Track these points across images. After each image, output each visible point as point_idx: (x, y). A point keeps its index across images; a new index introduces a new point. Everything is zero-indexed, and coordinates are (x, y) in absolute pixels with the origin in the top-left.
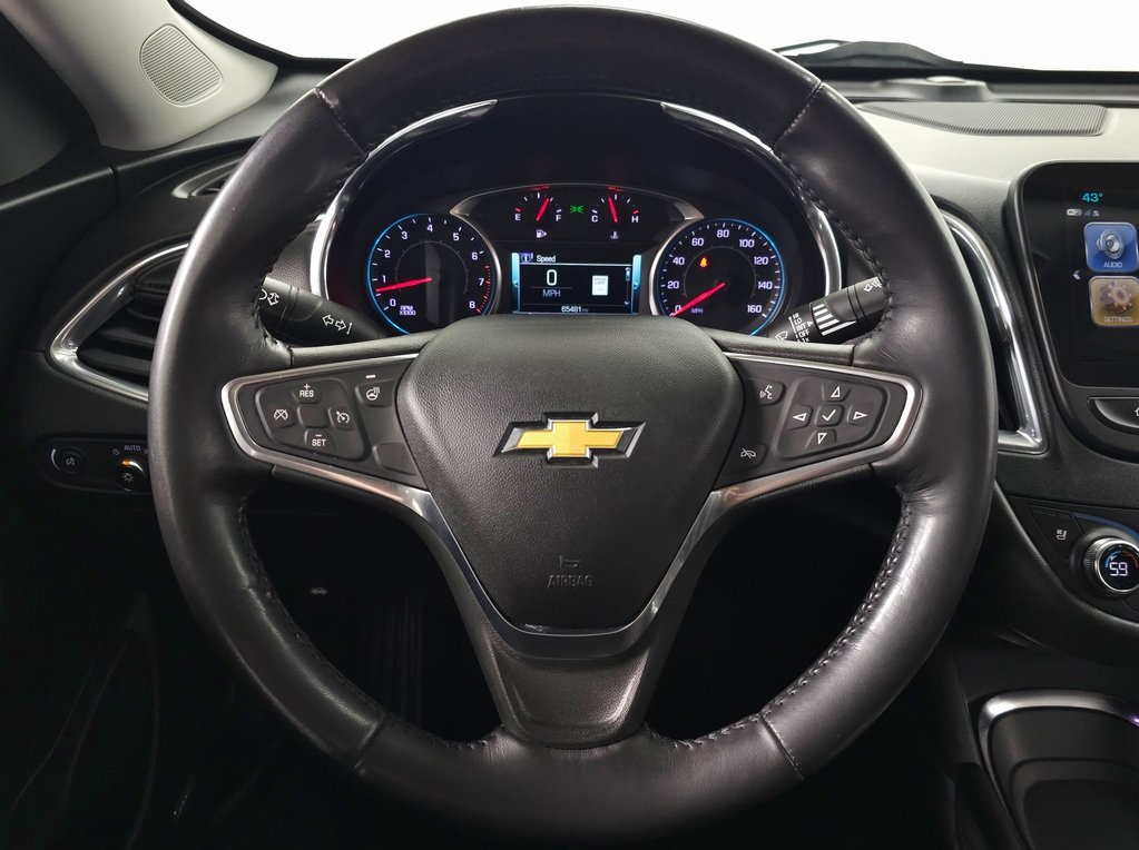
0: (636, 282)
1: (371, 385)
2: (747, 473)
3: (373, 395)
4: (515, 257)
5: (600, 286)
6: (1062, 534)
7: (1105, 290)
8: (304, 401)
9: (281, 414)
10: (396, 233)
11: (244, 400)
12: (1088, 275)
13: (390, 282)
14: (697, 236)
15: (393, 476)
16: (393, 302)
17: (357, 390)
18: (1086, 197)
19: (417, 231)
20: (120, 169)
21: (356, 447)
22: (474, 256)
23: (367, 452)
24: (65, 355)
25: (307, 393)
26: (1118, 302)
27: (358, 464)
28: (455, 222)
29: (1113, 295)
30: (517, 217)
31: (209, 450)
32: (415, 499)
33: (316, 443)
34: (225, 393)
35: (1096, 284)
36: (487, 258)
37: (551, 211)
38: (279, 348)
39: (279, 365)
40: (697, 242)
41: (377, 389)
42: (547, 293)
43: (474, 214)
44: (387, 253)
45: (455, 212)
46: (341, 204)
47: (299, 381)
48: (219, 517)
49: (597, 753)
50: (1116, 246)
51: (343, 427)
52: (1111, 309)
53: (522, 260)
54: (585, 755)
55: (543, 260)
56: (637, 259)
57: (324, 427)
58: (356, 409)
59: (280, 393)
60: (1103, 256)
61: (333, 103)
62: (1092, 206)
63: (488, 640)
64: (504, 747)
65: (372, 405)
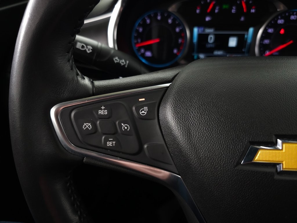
0: (249, 41)
1: (142, 105)
3: (144, 112)
4: (196, 30)
5: (233, 42)
8: (102, 117)
9: (87, 126)
10: (144, 21)
13: (142, 41)
14: (281, 19)
15: (157, 164)
16: (142, 51)
17: (134, 108)
19: (154, 19)
21: (134, 145)
22: (177, 30)
23: (141, 149)
25: (103, 112)
27: (136, 156)
28: (170, 15)
30: (198, 11)
33: (109, 144)
34: (53, 110)
36: (183, 31)
38: (86, 81)
39: (85, 93)
40: (281, 22)
41: (146, 108)
42: (208, 46)
43: (179, 10)
44: (141, 30)
45: (171, 9)
47: (98, 104)
51: (125, 133)
53: (198, 31)
55: (208, 31)
56: (251, 30)
57: (114, 133)
58: (134, 121)
65: (143, 118)
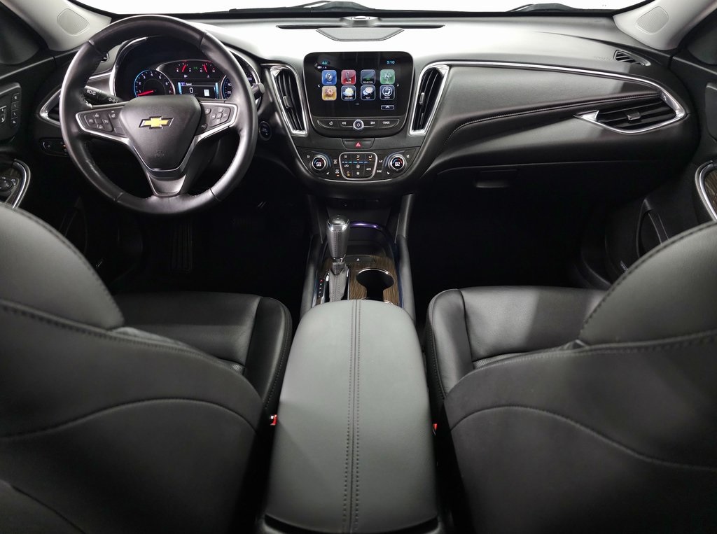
0: (217, 92)
1: (113, 113)
2: (203, 132)
3: (113, 116)
4: (179, 83)
5: (207, 93)
6: (308, 157)
7: (326, 90)
8: (97, 118)
9: (91, 121)
10: (141, 76)
11: (82, 117)
12: (322, 85)
13: (142, 93)
15: (120, 135)
17: (109, 115)
18: (323, 63)
19: (148, 75)
20: (56, 57)
21: (110, 128)
22: (167, 84)
23: (113, 130)
24: (44, 115)
25: (97, 116)
26: (330, 93)
27: (111, 132)
28: (159, 73)
29: (328, 91)
30: (177, 71)
31: (74, 130)
32: (126, 141)
33: (100, 128)
34: (77, 116)
35: (324, 88)
36: (170, 84)
37: (187, 69)
38: (90, 105)
39: (90, 109)
43: (163, 70)
44: (140, 83)
45: (158, 69)
46: (116, 68)
47: (95, 113)
48: (81, 146)
49: (174, 198)
50: (331, 77)
51: (106, 124)
52: (328, 95)
53: (181, 84)
54: (170, 199)
55: (188, 85)
56: (217, 84)
57: (102, 124)
58: (109, 119)
59: (90, 116)
60: (327, 80)
61: (93, 43)
62: (325, 66)
63: (148, 175)
64: (154, 199)
65: (114, 119)
